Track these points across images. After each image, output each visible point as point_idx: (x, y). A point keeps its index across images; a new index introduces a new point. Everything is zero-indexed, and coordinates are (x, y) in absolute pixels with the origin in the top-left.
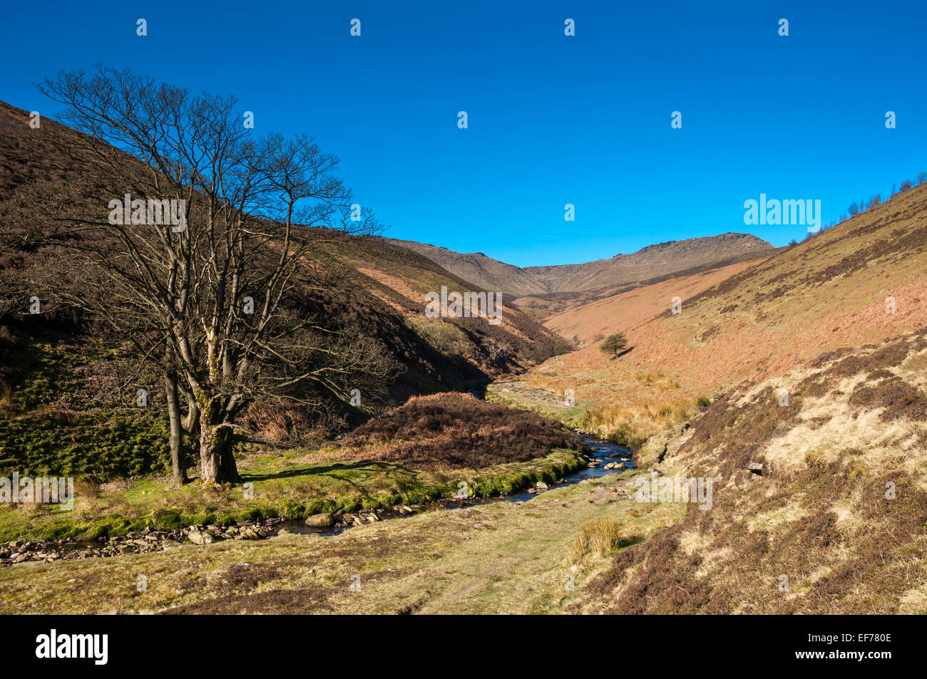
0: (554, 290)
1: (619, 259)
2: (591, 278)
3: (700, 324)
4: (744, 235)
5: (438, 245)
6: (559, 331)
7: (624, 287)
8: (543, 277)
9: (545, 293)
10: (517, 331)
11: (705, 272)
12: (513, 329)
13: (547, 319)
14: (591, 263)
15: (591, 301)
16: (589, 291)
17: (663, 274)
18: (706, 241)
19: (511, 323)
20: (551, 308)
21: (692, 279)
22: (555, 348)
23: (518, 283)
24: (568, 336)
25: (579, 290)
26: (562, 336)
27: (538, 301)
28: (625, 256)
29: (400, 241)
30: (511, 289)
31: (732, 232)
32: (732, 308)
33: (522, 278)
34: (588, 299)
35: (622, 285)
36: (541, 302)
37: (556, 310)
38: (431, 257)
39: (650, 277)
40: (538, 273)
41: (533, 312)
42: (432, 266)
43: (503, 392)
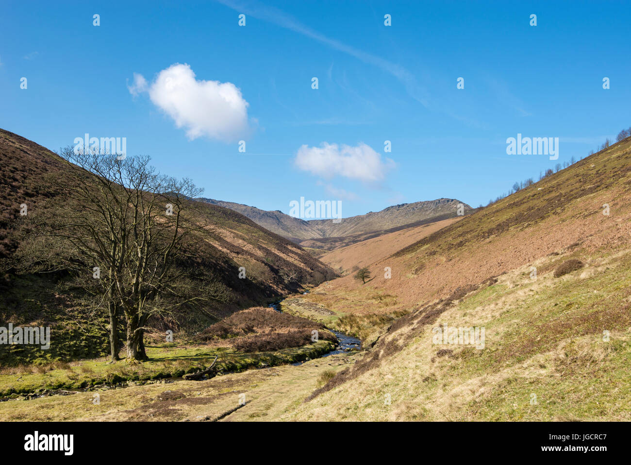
0: (327, 236)
1: (371, 215)
2: (352, 228)
3: (415, 263)
4: (452, 200)
5: (250, 205)
6: (330, 263)
7: (373, 234)
8: (320, 227)
9: (321, 237)
10: (302, 264)
11: (426, 225)
12: (300, 263)
13: (322, 255)
14: (352, 217)
15: (352, 243)
16: (351, 236)
17: (399, 225)
18: (427, 204)
19: (299, 259)
20: (326, 248)
21: (417, 229)
22: (328, 275)
23: (304, 231)
24: (336, 267)
25: (344, 235)
26: (333, 267)
27: (317, 243)
28: (374, 213)
29: (225, 202)
30: (299, 235)
31: (444, 198)
32: (434, 253)
33: (307, 228)
34: (350, 242)
35: (372, 233)
36: (319, 244)
37: (329, 249)
38: (245, 214)
39: (391, 227)
40: (317, 224)
41: (313, 251)
42: (247, 221)
43: (292, 305)
